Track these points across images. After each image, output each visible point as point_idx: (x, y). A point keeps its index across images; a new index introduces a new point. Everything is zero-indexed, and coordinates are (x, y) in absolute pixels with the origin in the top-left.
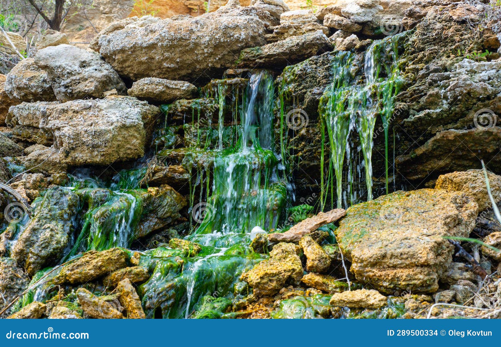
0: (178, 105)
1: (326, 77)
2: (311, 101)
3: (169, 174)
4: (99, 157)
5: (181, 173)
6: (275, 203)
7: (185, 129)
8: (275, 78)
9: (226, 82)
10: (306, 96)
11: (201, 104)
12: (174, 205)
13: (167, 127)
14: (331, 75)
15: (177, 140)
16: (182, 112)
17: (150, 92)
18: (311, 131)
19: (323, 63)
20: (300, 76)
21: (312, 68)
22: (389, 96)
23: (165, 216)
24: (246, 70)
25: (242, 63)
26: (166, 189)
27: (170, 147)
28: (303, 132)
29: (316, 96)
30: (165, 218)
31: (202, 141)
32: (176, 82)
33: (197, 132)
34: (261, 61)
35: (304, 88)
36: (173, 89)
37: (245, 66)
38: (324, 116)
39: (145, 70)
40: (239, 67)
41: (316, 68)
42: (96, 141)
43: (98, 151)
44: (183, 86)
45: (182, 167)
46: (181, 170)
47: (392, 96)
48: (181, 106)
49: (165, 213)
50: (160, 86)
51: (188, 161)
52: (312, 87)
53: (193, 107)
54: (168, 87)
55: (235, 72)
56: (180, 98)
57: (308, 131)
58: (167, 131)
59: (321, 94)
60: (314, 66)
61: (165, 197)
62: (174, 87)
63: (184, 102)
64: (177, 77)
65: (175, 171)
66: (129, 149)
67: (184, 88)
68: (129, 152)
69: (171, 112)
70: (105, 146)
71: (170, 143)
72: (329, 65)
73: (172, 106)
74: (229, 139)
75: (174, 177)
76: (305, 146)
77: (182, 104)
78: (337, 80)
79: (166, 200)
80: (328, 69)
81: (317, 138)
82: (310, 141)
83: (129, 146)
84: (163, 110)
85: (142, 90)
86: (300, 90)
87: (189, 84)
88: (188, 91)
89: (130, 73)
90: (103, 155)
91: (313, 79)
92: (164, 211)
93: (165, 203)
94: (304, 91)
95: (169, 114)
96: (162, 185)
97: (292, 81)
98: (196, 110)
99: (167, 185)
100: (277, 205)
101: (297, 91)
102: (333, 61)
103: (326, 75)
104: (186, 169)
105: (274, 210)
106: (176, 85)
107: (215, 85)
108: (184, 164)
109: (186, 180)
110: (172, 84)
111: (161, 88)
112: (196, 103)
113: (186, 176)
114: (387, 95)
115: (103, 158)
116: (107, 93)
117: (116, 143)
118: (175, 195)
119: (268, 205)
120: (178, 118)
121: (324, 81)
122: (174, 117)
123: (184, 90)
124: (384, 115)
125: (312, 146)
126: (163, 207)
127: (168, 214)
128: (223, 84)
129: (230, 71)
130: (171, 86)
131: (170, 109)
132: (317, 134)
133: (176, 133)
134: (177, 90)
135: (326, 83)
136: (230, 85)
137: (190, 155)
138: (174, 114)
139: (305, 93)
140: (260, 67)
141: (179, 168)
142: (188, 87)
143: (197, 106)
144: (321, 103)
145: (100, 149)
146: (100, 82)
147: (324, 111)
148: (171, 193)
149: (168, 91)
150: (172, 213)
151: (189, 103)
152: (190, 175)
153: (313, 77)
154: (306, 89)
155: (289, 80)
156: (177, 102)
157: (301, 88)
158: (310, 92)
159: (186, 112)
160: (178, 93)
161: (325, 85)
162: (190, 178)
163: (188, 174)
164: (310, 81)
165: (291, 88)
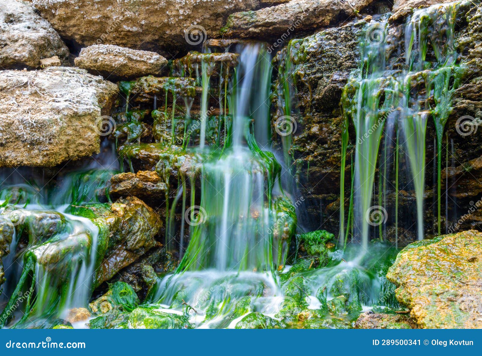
0: (145, 85)
1: (350, 58)
2: (331, 90)
3: (140, 185)
4: (41, 157)
5: (155, 182)
6: (285, 229)
7: (156, 117)
8: (273, 54)
9: (212, 57)
10: (320, 82)
11: (178, 86)
12: (148, 230)
13: (128, 111)
14: (357, 56)
15: (144, 130)
16: (151, 94)
17: (107, 65)
18: (325, 129)
19: (346, 39)
20: (314, 55)
21: (330, 44)
22: (445, 89)
23: (137, 247)
24: (234, 41)
25: (231, 32)
26: (136, 205)
27: (134, 141)
28: (315, 129)
29: (338, 85)
30: (136, 250)
31: (179, 135)
32: (141, 52)
33: (171, 122)
34: (257, 30)
35: (318, 71)
36: (137, 61)
37: (233, 36)
38: (350, 112)
39: (97, 31)
40: (227, 37)
41: (335, 45)
42: (37, 136)
43: (39, 149)
44: (150, 59)
45: (156, 174)
46: (155, 177)
47: (449, 89)
48: (149, 86)
49: (138, 243)
50: (120, 56)
51: (164, 166)
52: (330, 70)
53: (167, 89)
54: (130, 59)
55: (221, 43)
56: (147, 75)
57: (321, 129)
58: (129, 116)
59: (345, 81)
60: (333, 42)
61: (136, 219)
62: (139, 59)
63: (154, 81)
64: (139, 43)
65: (146, 179)
66: (82, 144)
67: (152, 61)
68: (81, 148)
69: (134, 92)
70: (50, 144)
71: (135, 135)
72: (353, 41)
73: (136, 84)
74: (213, 133)
75: (146, 188)
76: (315, 148)
77: (151, 84)
78: (366, 63)
79: (137, 224)
80: (352, 47)
81: (334, 139)
82: (322, 142)
83: (81, 141)
84: (123, 88)
85: (96, 61)
86: (315, 73)
87: (158, 56)
88: (157, 65)
89: (74, 34)
90: (44, 156)
91: (332, 60)
92: (135, 239)
93: (136, 228)
94: (319, 75)
95: (132, 95)
96: (129, 198)
97: (301, 61)
98: (170, 92)
99: (136, 198)
100: (287, 232)
101: (309, 75)
102: (358, 36)
103: (351, 56)
104: (162, 177)
105: (283, 239)
106: (141, 56)
107: (197, 61)
108: (159, 170)
109: (162, 192)
110: (137, 54)
111: (121, 60)
112: (171, 84)
113: (162, 186)
114: (441, 88)
115: (46, 159)
116: (46, 62)
117: (65, 138)
118: (148, 214)
119: (276, 232)
120: (144, 100)
121: (348, 64)
122: (138, 99)
123: (152, 64)
124: (438, 115)
125: (325, 149)
126: (134, 234)
127: (141, 244)
128: (209, 61)
129: (215, 42)
130: (135, 58)
131: (133, 88)
132: (332, 133)
133: (141, 120)
134: (143, 63)
135: (351, 67)
136: (218, 62)
137: (167, 158)
138: (138, 95)
139: (320, 78)
140: (254, 38)
141: (151, 174)
142: (158, 60)
143: (171, 88)
144: (345, 94)
145: (42, 147)
146: (35, 46)
147: (349, 105)
148: (142, 211)
149: (130, 64)
150: (146, 240)
151: (160, 82)
152: (167, 185)
153: (332, 57)
154: (322, 72)
155: (296, 59)
156: (143, 79)
157: (314, 71)
158: (328, 77)
159: (156, 94)
160: (144, 68)
161: (349, 69)
162: (166, 188)
163: (164, 184)
164: (327, 63)
165: (300, 69)
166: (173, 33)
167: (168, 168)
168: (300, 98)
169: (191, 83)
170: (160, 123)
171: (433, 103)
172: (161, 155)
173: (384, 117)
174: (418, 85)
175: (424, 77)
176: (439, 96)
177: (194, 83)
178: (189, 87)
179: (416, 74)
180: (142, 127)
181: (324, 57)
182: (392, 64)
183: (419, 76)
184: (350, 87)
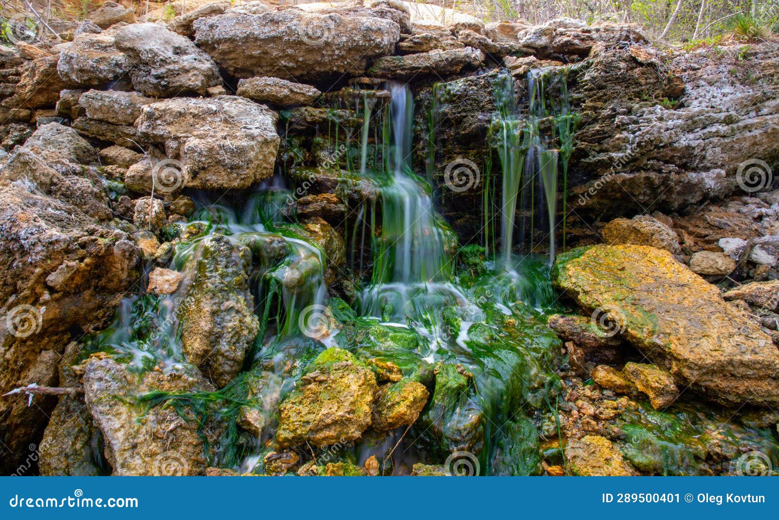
0: (306, 114)
1: (490, 102)
2: (477, 127)
4: (238, 181)
5: (335, 203)
7: (318, 144)
9: (374, 94)
10: (465, 120)
11: (340, 117)
14: (495, 101)
15: (305, 155)
16: (313, 123)
17: (273, 95)
19: (485, 86)
20: (460, 97)
21: (472, 89)
22: (567, 133)
24: (383, 80)
25: (381, 73)
26: (323, 225)
27: (299, 164)
29: (483, 124)
32: (300, 85)
34: (403, 73)
35: (463, 111)
36: (297, 93)
37: (382, 76)
38: (494, 146)
40: (376, 76)
41: (477, 91)
42: (237, 161)
43: (237, 173)
44: (308, 92)
45: (336, 196)
46: (335, 199)
48: (311, 115)
50: (285, 88)
51: (343, 190)
52: (473, 110)
53: (330, 119)
54: (292, 91)
55: (371, 81)
56: (305, 105)
59: (489, 121)
60: (475, 88)
62: (299, 91)
63: (314, 111)
65: (329, 201)
66: (265, 168)
67: (311, 94)
68: (264, 172)
69: (293, 120)
70: (248, 168)
71: (300, 160)
72: (490, 89)
73: (296, 113)
75: (330, 210)
77: (313, 114)
80: (490, 93)
83: (265, 165)
84: (282, 116)
85: (262, 91)
86: (459, 113)
87: (315, 90)
88: (313, 97)
90: (242, 179)
91: (475, 103)
93: (334, 248)
94: (464, 114)
95: (291, 123)
97: (446, 101)
98: (333, 123)
99: (321, 219)
101: (454, 114)
102: (494, 85)
103: (490, 100)
104: (341, 199)
106: (301, 89)
109: (343, 213)
110: (298, 87)
111: (286, 91)
112: (334, 115)
113: (342, 208)
114: (564, 132)
115: (242, 182)
116: (212, 90)
117: (257, 162)
121: (490, 106)
122: (298, 127)
123: (310, 96)
128: (371, 96)
129: (366, 80)
130: (295, 90)
131: (293, 116)
133: (300, 146)
134: (301, 95)
135: (492, 110)
136: (379, 98)
137: (345, 182)
138: (298, 123)
139: (466, 116)
140: (399, 79)
141: (333, 197)
142: (314, 93)
143: (334, 118)
144: (490, 132)
145: (240, 172)
146: (205, 76)
149: (291, 96)
151: (321, 112)
152: (346, 206)
153: (475, 100)
154: (465, 112)
155: (442, 99)
156: (303, 109)
157: (459, 110)
158: (472, 117)
159: (320, 123)
160: (302, 99)
161: (491, 111)
162: (346, 209)
163: (343, 205)
164: (471, 104)
165: (446, 108)
166: (322, 70)
167: (346, 192)
168: (443, 132)
169: (352, 115)
170: (322, 149)
171: (559, 144)
172: (339, 179)
173: (524, 153)
174: (545, 128)
175: (551, 122)
176: (564, 138)
177: (355, 116)
178: (351, 118)
179: (544, 119)
180: (304, 152)
181: (469, 99)
182: (519, 110)
183: (547, 120)
184: (494, 126)
